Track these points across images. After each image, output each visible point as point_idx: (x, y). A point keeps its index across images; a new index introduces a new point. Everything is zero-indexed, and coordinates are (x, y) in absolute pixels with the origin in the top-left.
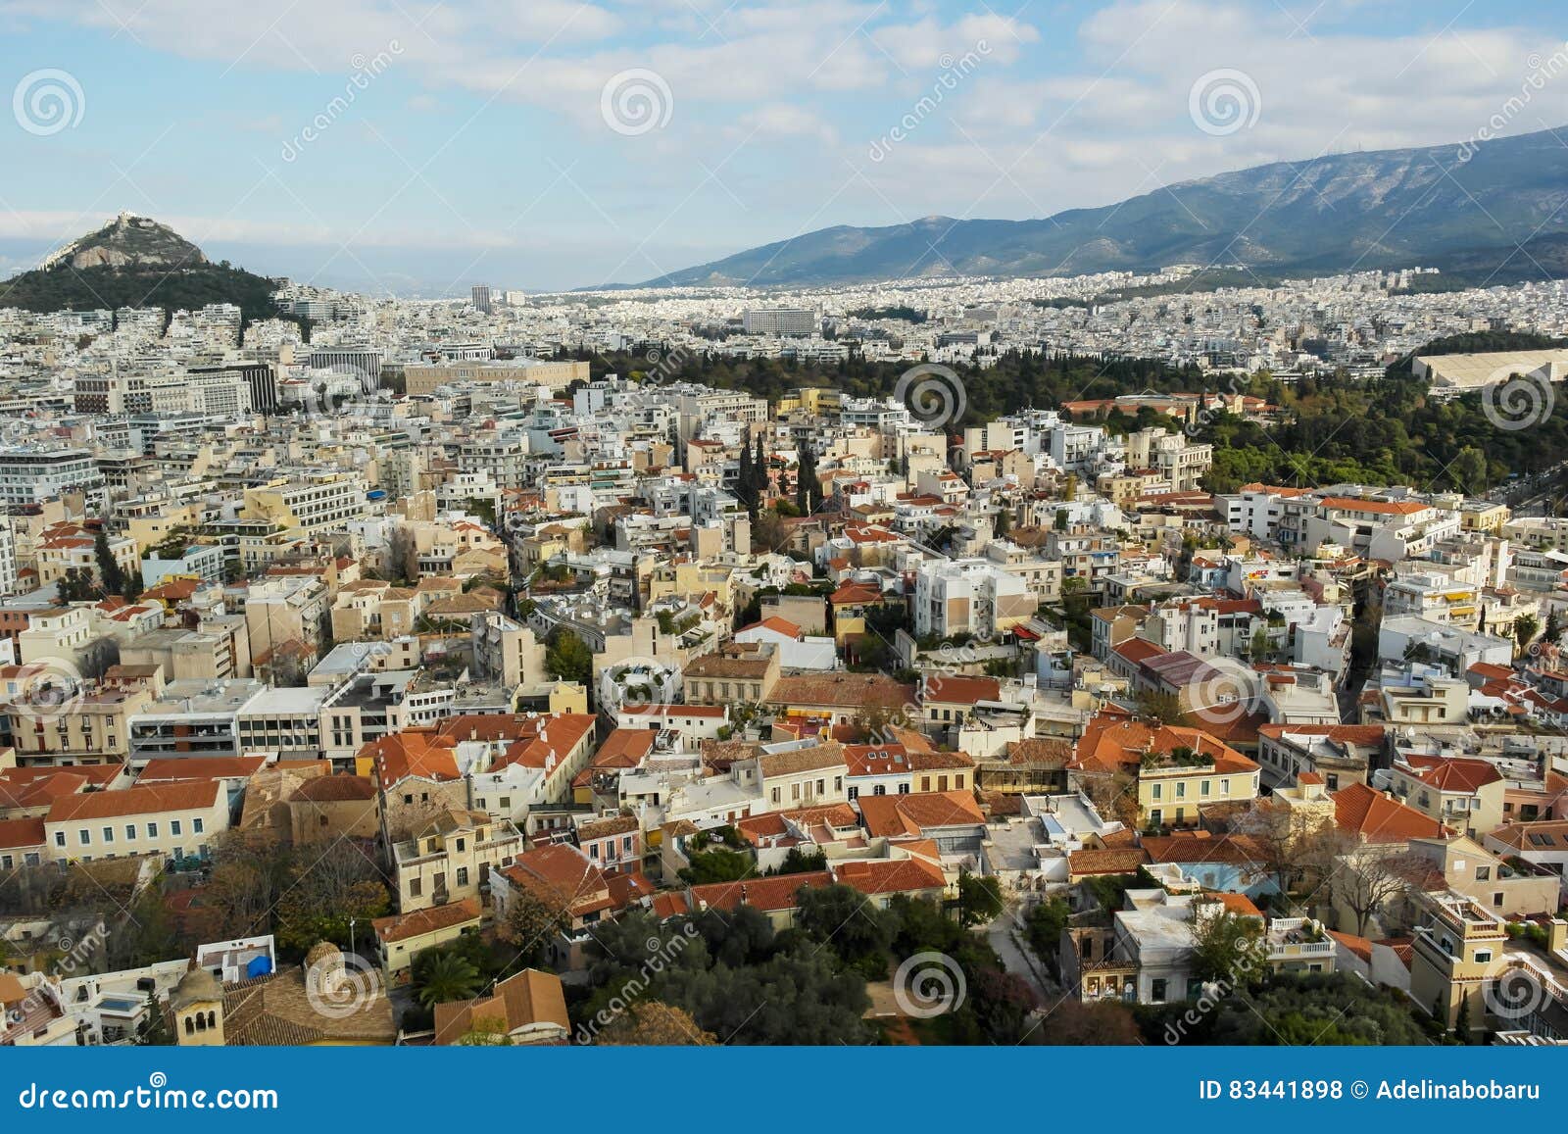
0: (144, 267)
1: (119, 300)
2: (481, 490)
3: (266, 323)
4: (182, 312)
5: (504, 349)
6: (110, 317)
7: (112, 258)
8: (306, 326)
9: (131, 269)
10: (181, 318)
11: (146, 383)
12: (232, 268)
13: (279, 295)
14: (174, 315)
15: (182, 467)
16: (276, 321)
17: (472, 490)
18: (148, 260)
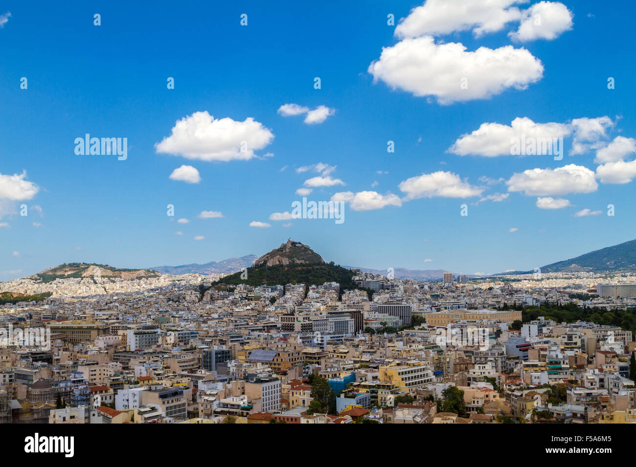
0: (297, 265)
1: (286, 280)
2: (489, 373)
3: (352, 291)
4: (314, 286)
5: (471, 305)
6: (282, 289)
7: (284, 262)
8: (371, 294)
9: (292, 266)
10: (313, 289)
11: (310, 319)
12: (335, 265)
13: (357, 278)
14: (310, 288)
15: (341, 357)
16: (356, 290)
17: (484, 373)
18: (299, 262)
